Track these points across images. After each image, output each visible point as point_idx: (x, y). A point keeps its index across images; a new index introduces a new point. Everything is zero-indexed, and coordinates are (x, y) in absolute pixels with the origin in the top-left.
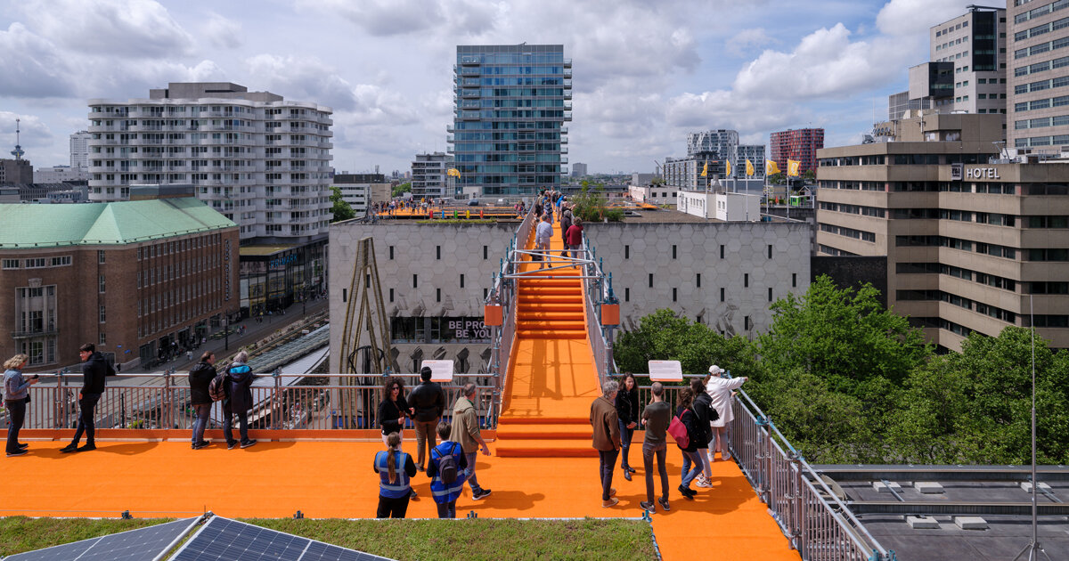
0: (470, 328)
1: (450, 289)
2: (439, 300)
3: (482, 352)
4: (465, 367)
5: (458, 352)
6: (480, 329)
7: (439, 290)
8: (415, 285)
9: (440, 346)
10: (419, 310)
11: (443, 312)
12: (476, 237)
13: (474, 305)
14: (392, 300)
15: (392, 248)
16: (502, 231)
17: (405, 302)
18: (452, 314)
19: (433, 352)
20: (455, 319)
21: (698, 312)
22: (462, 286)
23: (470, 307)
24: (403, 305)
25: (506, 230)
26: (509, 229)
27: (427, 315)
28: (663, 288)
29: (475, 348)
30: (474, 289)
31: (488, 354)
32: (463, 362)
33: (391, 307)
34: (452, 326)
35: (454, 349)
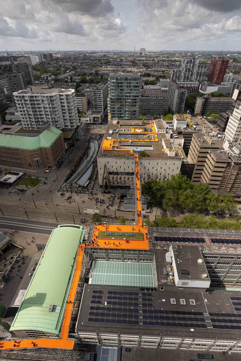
0: (122, 174)
1: (118, 168)
7: (116, 168)
8: (112, 167)
9: (117, 176)
10: (113, 171)
11: (117, 171)
12: (123, 160)
14: (108, 169)
15: (108, 162)
16: (127, 160)
17: (111, 170)
21: (160, 172)
22: (120, 168)
23: (122, 171)
27: (115, 172)
28: (155, 169)
29: (123, 177)
30: (122, 168)
31: (125, 177)
32: (120, 178)
33: (108, 171)
34: (118, 173)
35: (119, 176)
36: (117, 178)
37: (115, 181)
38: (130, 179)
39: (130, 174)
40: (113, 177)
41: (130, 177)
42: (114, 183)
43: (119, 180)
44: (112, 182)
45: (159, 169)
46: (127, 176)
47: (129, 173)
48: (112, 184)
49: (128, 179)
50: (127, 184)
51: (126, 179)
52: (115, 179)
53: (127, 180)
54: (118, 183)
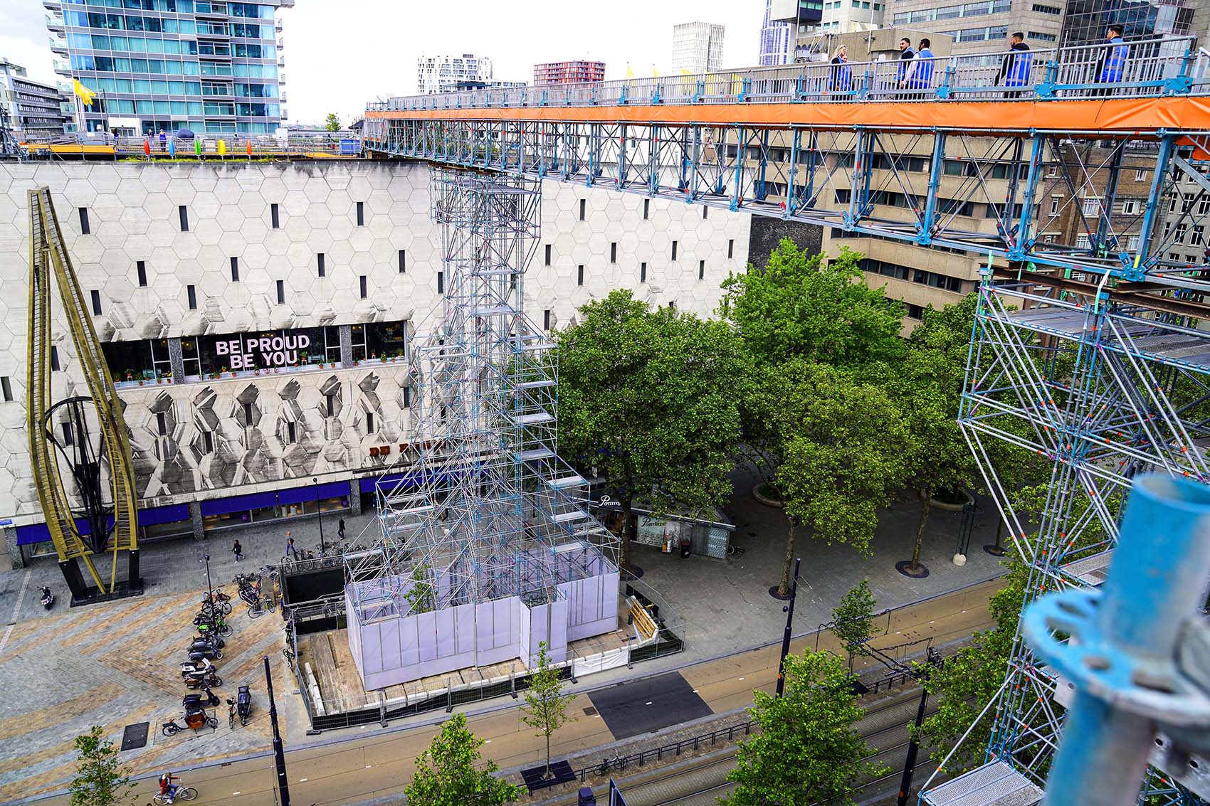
0: (256, 350)
1: (214, 284)
2: (193, 305)
3: (281, 387)
4: (254, 416)
5: (239, 391)
6: (275, 351)
7: (191, 289)
8: (143, 281)
9: (204, 386)
10: (158, 325)
11: (204, 327)
12: (255, 188)
13: (261, 311)
14: (98, 310)
15: (83, 211)
16: (304, 176)
17: (126, 314)
18: (219, 329)
19: (193, 398)
20: (227, 338)
22: (235, 277)
23: (254, 315)
24: (123, 320)
25: (310, 174)
26: (317, 172)
27: (174, 333)
29: (269, 385)
30: (258, 283)
31: (292, 391)
32: (248, 408)
33: (99, 324)
34: (221, 349)
35: (228, 389)
36: (208, 409)
37: (193, 448)
38: (352, 400)
39: (346, 344)
40: (163, 409)
41: (350, 376)
42: (177, 476)
43: (232, 428)
44: (160, 467)
45: (597, 265)
46: (313, 378)
47: (333, 332)
48: (154, 486)
49: (332, 396)
50: (319, 465)
51: (310, 400)
52: (188, 433)
53: (314, 419)
54: (224, 469)
